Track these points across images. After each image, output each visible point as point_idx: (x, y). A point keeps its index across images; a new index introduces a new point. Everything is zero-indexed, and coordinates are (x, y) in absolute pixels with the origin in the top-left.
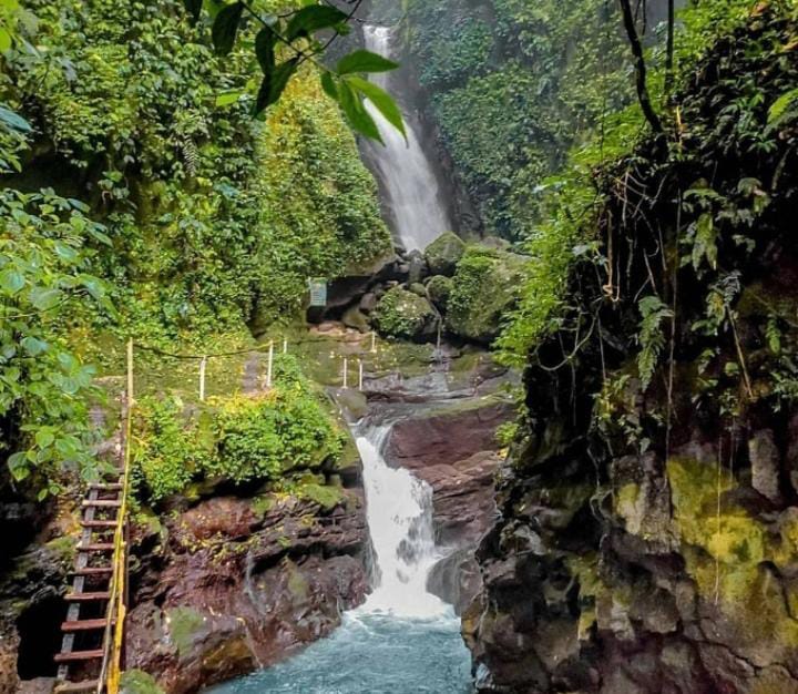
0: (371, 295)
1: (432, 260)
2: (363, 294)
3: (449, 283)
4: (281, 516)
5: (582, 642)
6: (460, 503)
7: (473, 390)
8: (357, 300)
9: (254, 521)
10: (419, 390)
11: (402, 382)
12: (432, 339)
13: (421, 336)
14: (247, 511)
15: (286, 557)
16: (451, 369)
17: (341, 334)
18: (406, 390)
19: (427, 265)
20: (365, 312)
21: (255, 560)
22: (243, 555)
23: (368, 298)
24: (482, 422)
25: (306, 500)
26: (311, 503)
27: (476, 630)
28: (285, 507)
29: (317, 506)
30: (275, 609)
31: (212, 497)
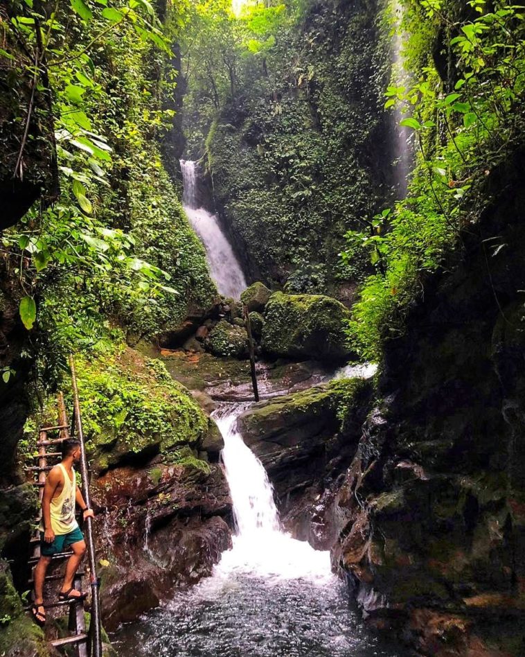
0: (204, 327)
2: (198, 327)
3: (261, 317)
4: (172, 483)
5: (495, 541)
7: (287, 391)
8: (194, 331)
9: (151, 487)
10: (248, 393)
11: (233, 388)
14: (145, 478)
15: (176, 518)
17: (185, 355)
18: (237, 394)
20: (200, 339)
21: (152, 521)
22: (143, 517)
23: (202, 329)
25: (189, 468)
26: (193, 471)
27: (362, 559)
28: (174, 475)
29: (198, 474)
30: (171, 563)
31: (116, 468)
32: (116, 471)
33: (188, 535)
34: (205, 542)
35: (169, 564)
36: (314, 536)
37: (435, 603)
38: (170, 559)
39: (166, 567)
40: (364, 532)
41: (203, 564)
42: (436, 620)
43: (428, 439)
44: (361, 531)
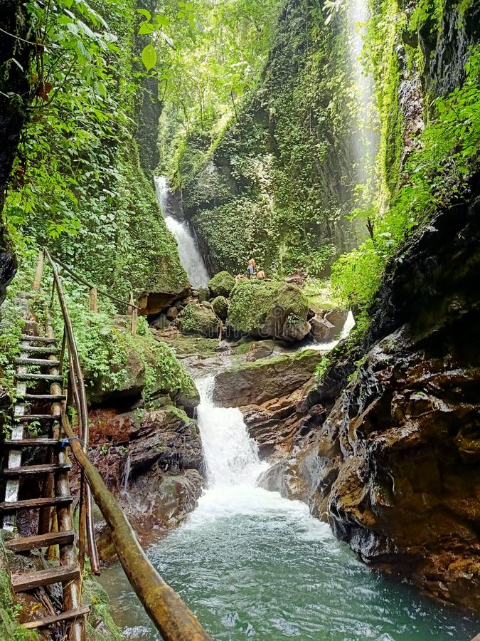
0: (175, 308)
1: (213, 288)
2: (169, 307)
3: (227, 301)
4: (153, 428)
6: (268, 431)
8: (165, 311)
9: (133, 430)
11: (201, 361)
12: (215, 336)
13: (210, 333)
14: (127, 421)
15: (156, 463)
16: (233, 354)
19: (211, 291)
20: (171, 319)
21: (133, 464)
22: (124, 459)
23: (173, 309)
24: (277, 373)
25: (171, 416)
26: (175, 419)
27: (361, 502)
28: (156, 420)
29: (179, 422)
30: (151, 508)
31: (99, 408)
32: (98, 411)
33: (168, 480)
34: (184, 488)
35: (149, 508)
36: (288, 488)
37: (458, 545)
38: (150, 504)
39: (146, 512)
40: (362, 474)
41: (182, 510)
42: (460, 563)
43: (448, 369)
44: (358, 472)
